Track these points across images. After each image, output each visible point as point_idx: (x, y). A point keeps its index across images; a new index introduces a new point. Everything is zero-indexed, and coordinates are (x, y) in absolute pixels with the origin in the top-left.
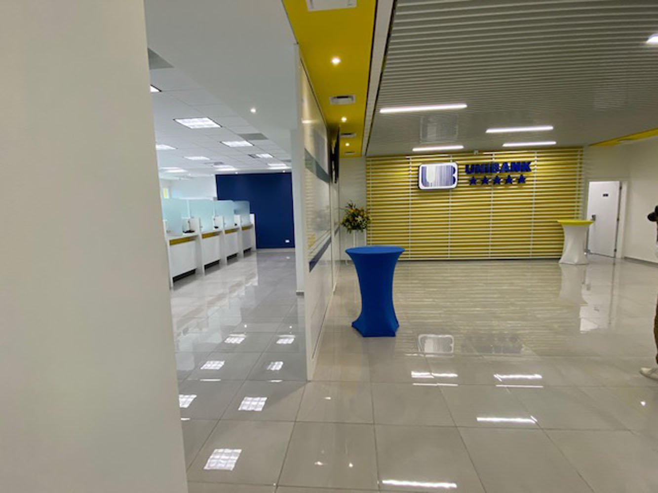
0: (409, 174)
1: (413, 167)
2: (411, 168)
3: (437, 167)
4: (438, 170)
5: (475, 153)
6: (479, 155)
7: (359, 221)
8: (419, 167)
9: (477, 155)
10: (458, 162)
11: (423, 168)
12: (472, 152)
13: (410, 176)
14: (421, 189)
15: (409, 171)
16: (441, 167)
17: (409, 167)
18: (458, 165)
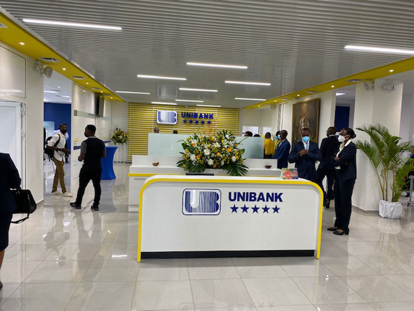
0: (152, 115)
1: (154, 111)
2: (153, 111)
3: (166, 112)
4: (167, 114)
5: (186, 107)
6: (188, 108)
7: (120, 138)
8: (157, 111)
9: (187, 108)
10: (177, 111)
11: (159, 112)
12: (185, 106)
13: (153, 116)
14: (158, 123)
15: (152, 113)
16: (168, 113)
17: (152, 111)
18: (177, 112)
